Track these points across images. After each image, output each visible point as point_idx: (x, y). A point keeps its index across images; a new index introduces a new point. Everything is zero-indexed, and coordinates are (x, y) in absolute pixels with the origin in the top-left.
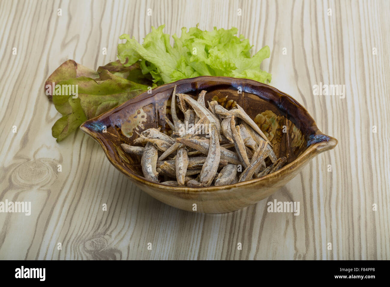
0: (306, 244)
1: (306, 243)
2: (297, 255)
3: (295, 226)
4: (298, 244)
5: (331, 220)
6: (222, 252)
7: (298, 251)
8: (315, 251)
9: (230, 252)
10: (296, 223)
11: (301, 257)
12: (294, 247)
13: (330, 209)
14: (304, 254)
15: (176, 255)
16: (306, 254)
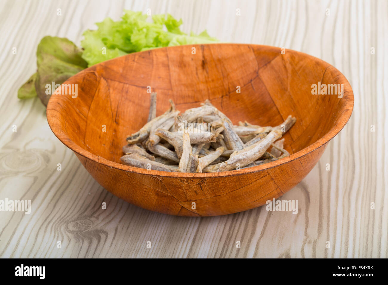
0: (318, 231)
1: (318, 229)
2: (307, 240)
3: (307, 214)
4: (309, 231)
5: (349, 210)
6: (222, 235)
7: (308, 237)
8: (328, 237)
9: (231, 235)
10: (309, 211)
11: (311, 242)
12: (304, 232)
13: (349, 199)
14: (315, 239)
15: (169, 237)
16: (318, 240)
